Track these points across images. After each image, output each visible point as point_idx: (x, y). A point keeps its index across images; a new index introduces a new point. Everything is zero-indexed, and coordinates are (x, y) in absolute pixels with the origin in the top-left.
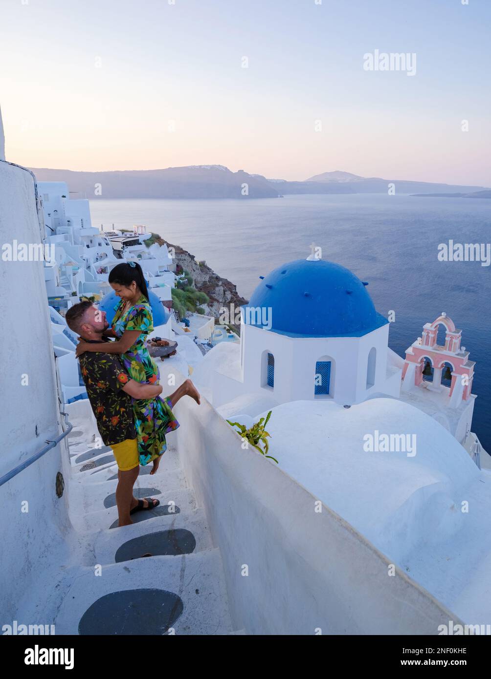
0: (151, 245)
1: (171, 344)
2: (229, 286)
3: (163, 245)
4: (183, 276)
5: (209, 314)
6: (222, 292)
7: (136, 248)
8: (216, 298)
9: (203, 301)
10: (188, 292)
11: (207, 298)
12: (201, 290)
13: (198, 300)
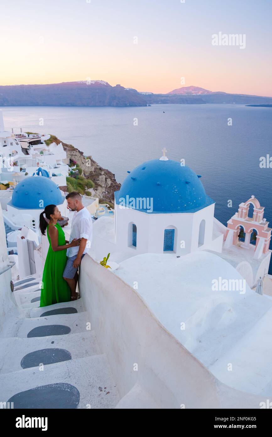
0: (50, 144)
1: (65, 219)
2: (110, 175)
3: (59, 144)
4: (75, 167)
5: (95, 196)
6: (104, 179)
7: (39, 146)
8: (99, 184)
9: (90, 186)
10: (78, 180)
11: (93, 184)
12: (88, 178)
13: (86, 185)
